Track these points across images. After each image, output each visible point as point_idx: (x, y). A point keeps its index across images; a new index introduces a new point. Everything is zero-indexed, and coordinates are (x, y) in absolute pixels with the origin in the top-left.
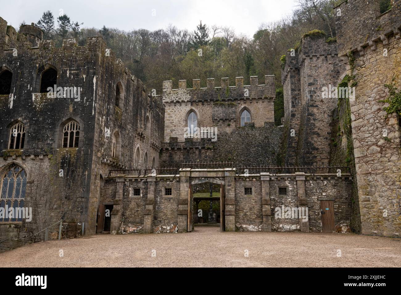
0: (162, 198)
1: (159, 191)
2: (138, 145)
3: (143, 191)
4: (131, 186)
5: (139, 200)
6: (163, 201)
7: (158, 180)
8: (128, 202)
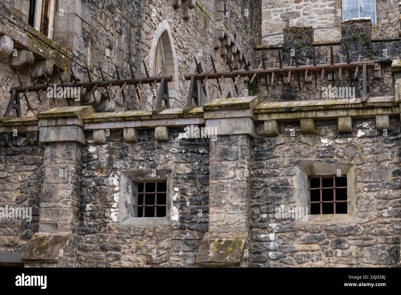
0: (294, 230)
1: (276, 189)
2: (165, 25)
3: (183, 192)
4: (118, 164)
5: (164, 243)
6: (297, 246)
7: (270, 126)
8: (103, 249)
